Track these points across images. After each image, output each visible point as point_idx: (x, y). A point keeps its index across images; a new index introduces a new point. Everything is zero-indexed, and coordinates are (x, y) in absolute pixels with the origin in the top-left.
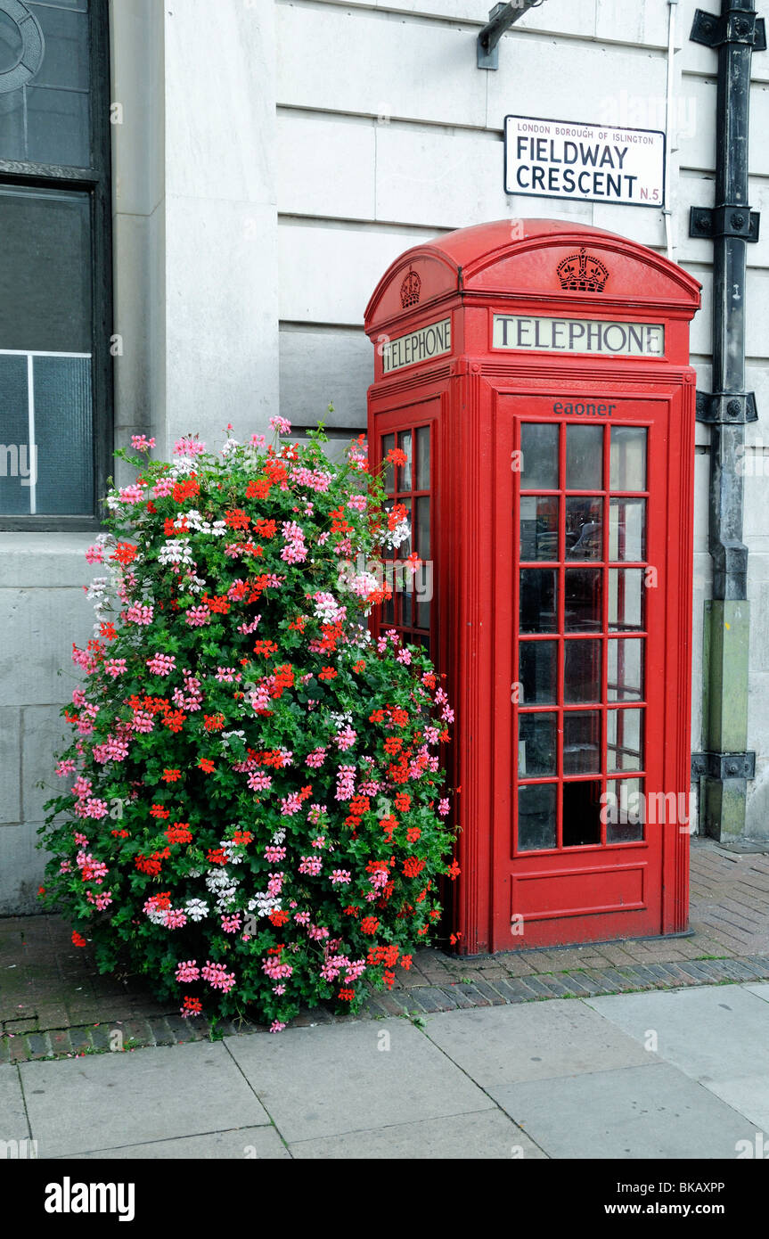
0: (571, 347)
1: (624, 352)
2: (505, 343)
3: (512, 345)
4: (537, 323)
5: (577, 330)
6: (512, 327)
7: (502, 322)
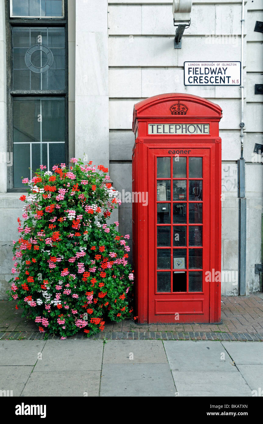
0: (176, 132)
1: (195, 133)
2: (153, 132)
3: (155, 133)
4: (164, 126)
5: (178, 127)
6: (155, 127)
7: (151, 126)
